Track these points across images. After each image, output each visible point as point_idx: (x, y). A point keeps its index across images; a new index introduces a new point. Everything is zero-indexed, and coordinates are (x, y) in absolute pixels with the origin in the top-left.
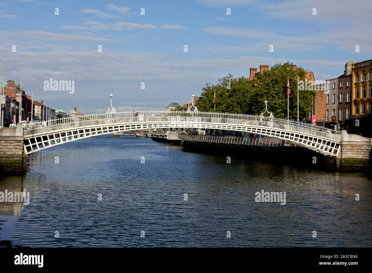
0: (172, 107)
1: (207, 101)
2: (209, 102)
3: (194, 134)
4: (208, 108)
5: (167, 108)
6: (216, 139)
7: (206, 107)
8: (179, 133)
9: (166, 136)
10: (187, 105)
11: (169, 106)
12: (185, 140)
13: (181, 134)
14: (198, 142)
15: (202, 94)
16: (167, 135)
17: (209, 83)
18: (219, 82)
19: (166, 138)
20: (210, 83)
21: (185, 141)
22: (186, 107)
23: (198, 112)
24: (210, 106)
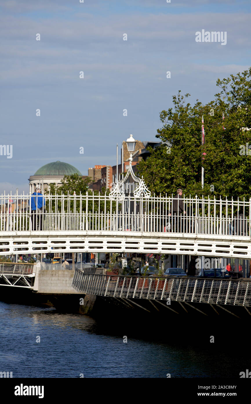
0: (49, 176)
1: (178, 160)
2: (184, 161)
3: (132, 274)
4: (181, 180)
5: (33, 182)
6: (207, 291)
7: (172, 179)
8: (77, 270)
9: (32, 281)
10: (104, 171)
11: (38, 175)
12: (100, 293)
13: (84, 274)
14: (143, 302)
15: (161, 134)
16: (34, 278)
17: (182, 94)
18: (219, 89)
19: (30, 287)
20: (187, 95)
21: (100, 299)
22: (99, 176)
23: (148, 197)
24: (185, 176)
